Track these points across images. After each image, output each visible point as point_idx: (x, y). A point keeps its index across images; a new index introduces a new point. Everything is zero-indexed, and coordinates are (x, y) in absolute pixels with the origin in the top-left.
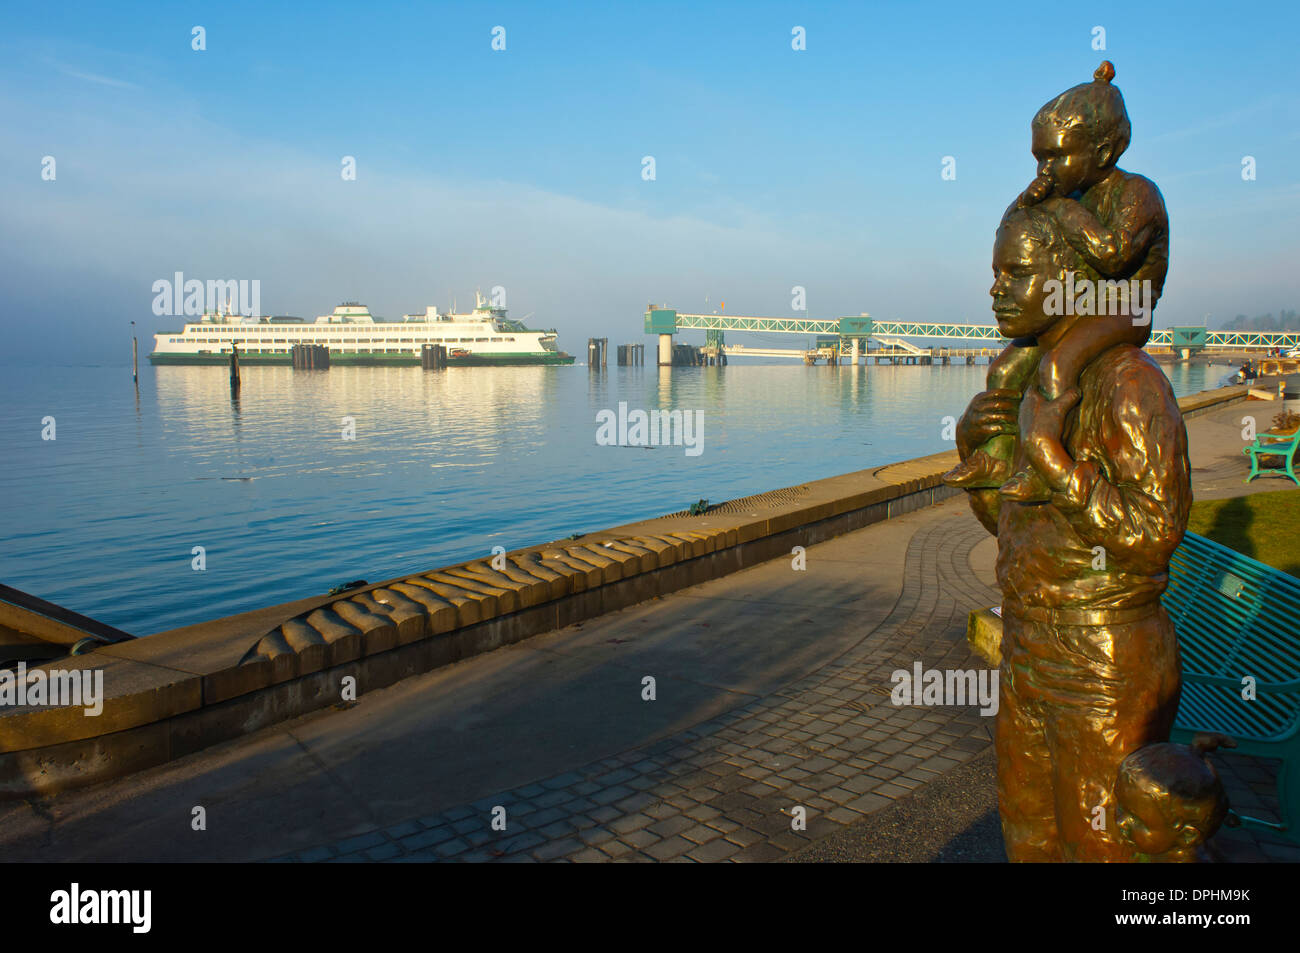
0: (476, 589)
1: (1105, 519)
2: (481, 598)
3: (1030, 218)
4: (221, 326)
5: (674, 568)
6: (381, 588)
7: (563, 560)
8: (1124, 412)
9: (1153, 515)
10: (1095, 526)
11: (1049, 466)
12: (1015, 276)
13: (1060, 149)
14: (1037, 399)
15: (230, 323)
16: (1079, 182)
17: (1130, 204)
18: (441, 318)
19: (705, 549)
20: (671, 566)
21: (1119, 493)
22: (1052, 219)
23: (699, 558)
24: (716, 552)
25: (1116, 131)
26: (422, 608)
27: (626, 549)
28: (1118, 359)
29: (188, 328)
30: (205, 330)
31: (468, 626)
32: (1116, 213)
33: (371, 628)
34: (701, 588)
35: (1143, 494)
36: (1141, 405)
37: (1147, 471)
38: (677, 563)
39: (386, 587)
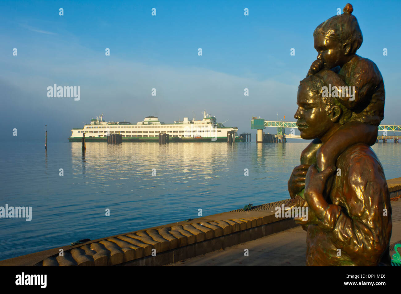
0: (136, 244)
1: (343, 236)
2: (135, 248)
3: (312, 80)
4: (99, 126)
5: (231, 235)
6: (95, 242)
7: (180, 231)
8: (353, 179)
9: (368, 235)
10: (339, 239)
11: (316, 206)
12: (306, 109)
13: (325, 46)
14: (313, 171)
15: (102, 125)
16: (336, 62)
17: (358, 73)
18: (189, 122)
19: (246, 227)
20: (229, 235)
21: (351, 222)
22: (322, 81)
23: (243, 231)
24: (251, 228)
25: (352, 38)
26: (108, 252)
27: (209, 226)
28: (353, 151)
29: (86, 127)
30: (92, 128)
31: (129, 261)
32: (352, 77)
33: (82, 262)
34: (244, 245)
35: (362, 223)
36: (362, 175)
37: (364, 211)
38: (233, 233)
39: (97, 242)
